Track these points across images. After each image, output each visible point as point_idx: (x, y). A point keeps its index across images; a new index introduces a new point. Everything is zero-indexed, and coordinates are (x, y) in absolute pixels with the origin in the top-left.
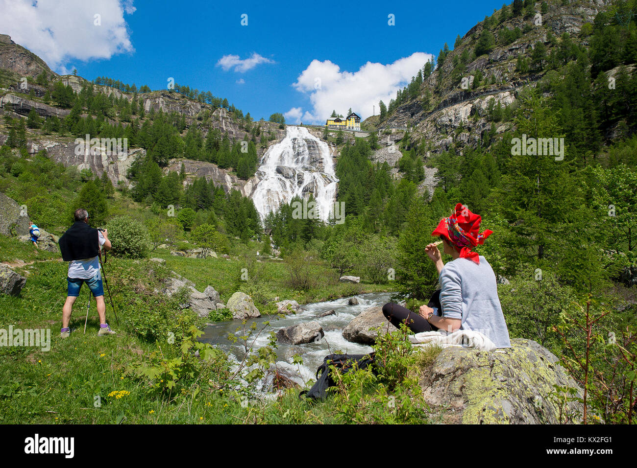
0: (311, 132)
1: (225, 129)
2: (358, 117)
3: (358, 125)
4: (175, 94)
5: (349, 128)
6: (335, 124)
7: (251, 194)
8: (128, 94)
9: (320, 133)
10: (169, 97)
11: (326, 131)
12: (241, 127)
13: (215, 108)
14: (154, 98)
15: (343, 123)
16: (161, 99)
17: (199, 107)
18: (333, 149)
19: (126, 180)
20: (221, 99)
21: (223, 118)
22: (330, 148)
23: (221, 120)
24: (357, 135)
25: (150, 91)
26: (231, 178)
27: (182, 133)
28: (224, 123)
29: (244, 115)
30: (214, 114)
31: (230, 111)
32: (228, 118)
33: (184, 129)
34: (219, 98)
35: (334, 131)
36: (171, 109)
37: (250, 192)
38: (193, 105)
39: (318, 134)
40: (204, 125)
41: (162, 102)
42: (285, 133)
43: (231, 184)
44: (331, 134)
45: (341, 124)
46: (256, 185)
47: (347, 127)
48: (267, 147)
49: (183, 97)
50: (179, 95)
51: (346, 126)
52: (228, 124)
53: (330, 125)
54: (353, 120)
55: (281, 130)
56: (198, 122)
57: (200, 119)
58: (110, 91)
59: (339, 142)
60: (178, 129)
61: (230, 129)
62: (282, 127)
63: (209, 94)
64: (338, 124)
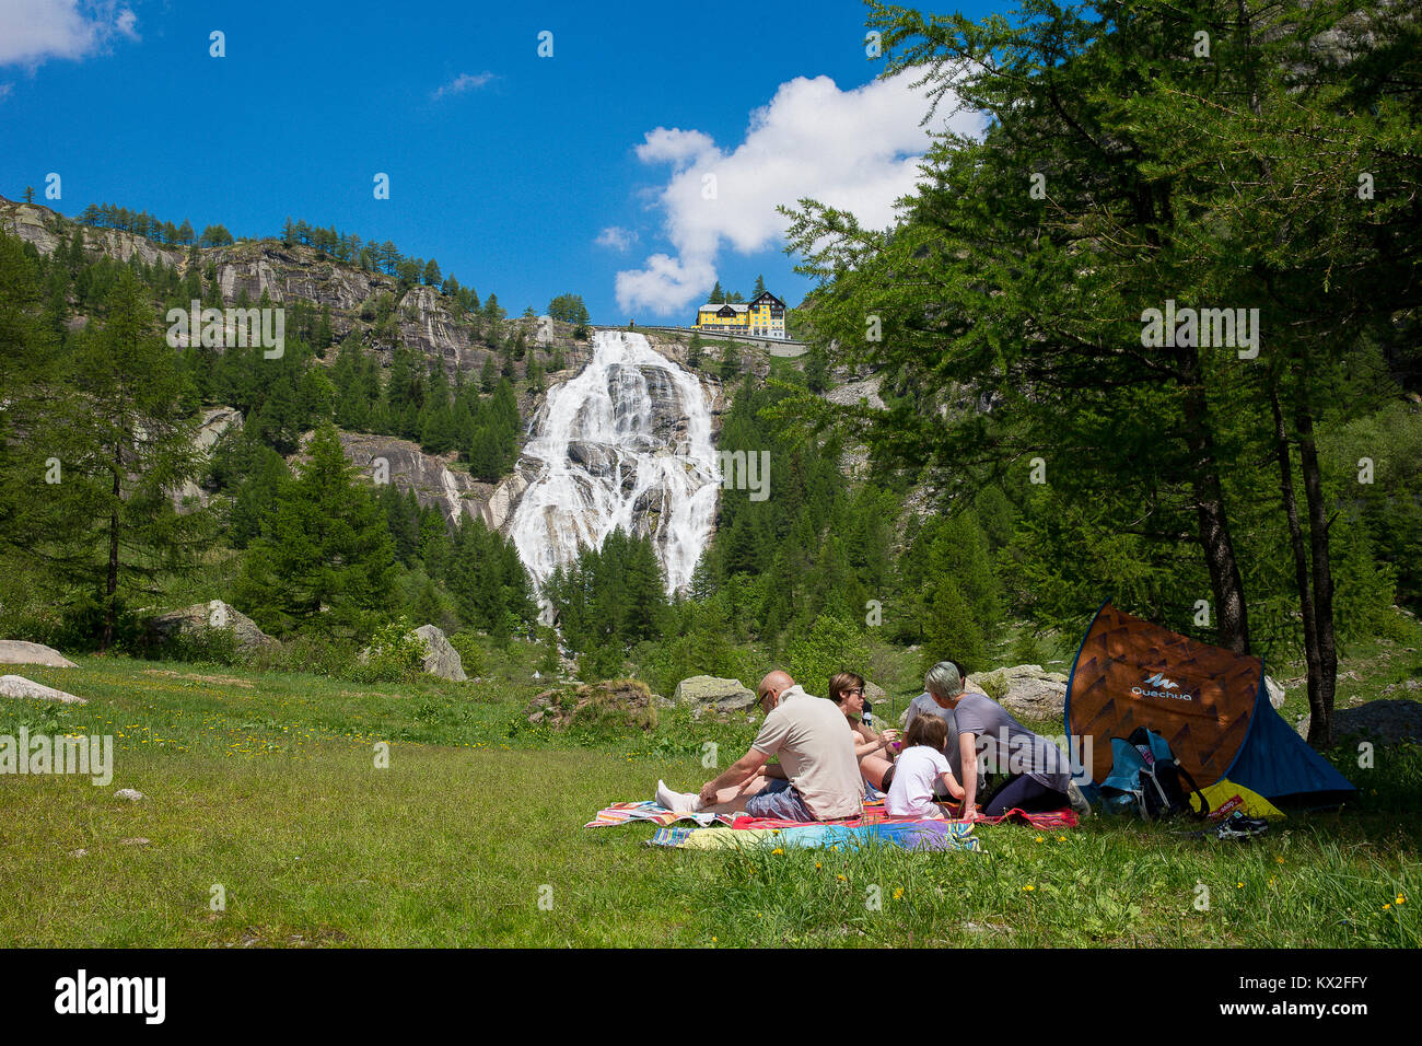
0: (658, 347)
1: (433, 344)
2: (778, 303)
3: (780, 323)
4: (300, 249)
5: (757, 332)
6: (719, 321)
7: (508, 520)
8: (172, 249)
9: (680, 347)
10: (283, 258)
11: (696, 343)
12: (475, 337)
13: (405, 286)
14: (243, 263)
15: (741, 319)
16: (263, 266)
17: (364, 285)
18: (713, 391)
19: (201, 492)
20: (420, 261)
21: (429, 313)
22: (705, 388)
23: (422, 318)
24: (776, 351)
25: (230, 241)
26: (457, 479)
27: (322, 356)
28: (430, 327)
29: (483, 305)
30: (403, 302)
31: (444, 294)
32: (440, 314)
33: (329, 346)
34: (415, 259)
35: (714, 343)
36: (292, 291)
37: (504, 513)
38: (348, 280)
39: (674, 351)
40: (379, 334)
41: (267, 272)
42: (590, 351)
43: (458, 495)
44: (707, 350)
45: (733, 321)
46: (519, 496)
47: (751, 329)
48: (542, 390)
49: (322, 258)
50: (311, 252)
51: (746, 327)
52: (442, 330)
53: (707, 326)
54: (765, 310)
55: (580, 344)
56: (364, 326)
57: (367, 317)
58: (126, 243)
59: (727, 372)
60: (313, 346)
61: (447, 342)
62: (581, 335)
63: (390, 249)
64: (727, 321)
